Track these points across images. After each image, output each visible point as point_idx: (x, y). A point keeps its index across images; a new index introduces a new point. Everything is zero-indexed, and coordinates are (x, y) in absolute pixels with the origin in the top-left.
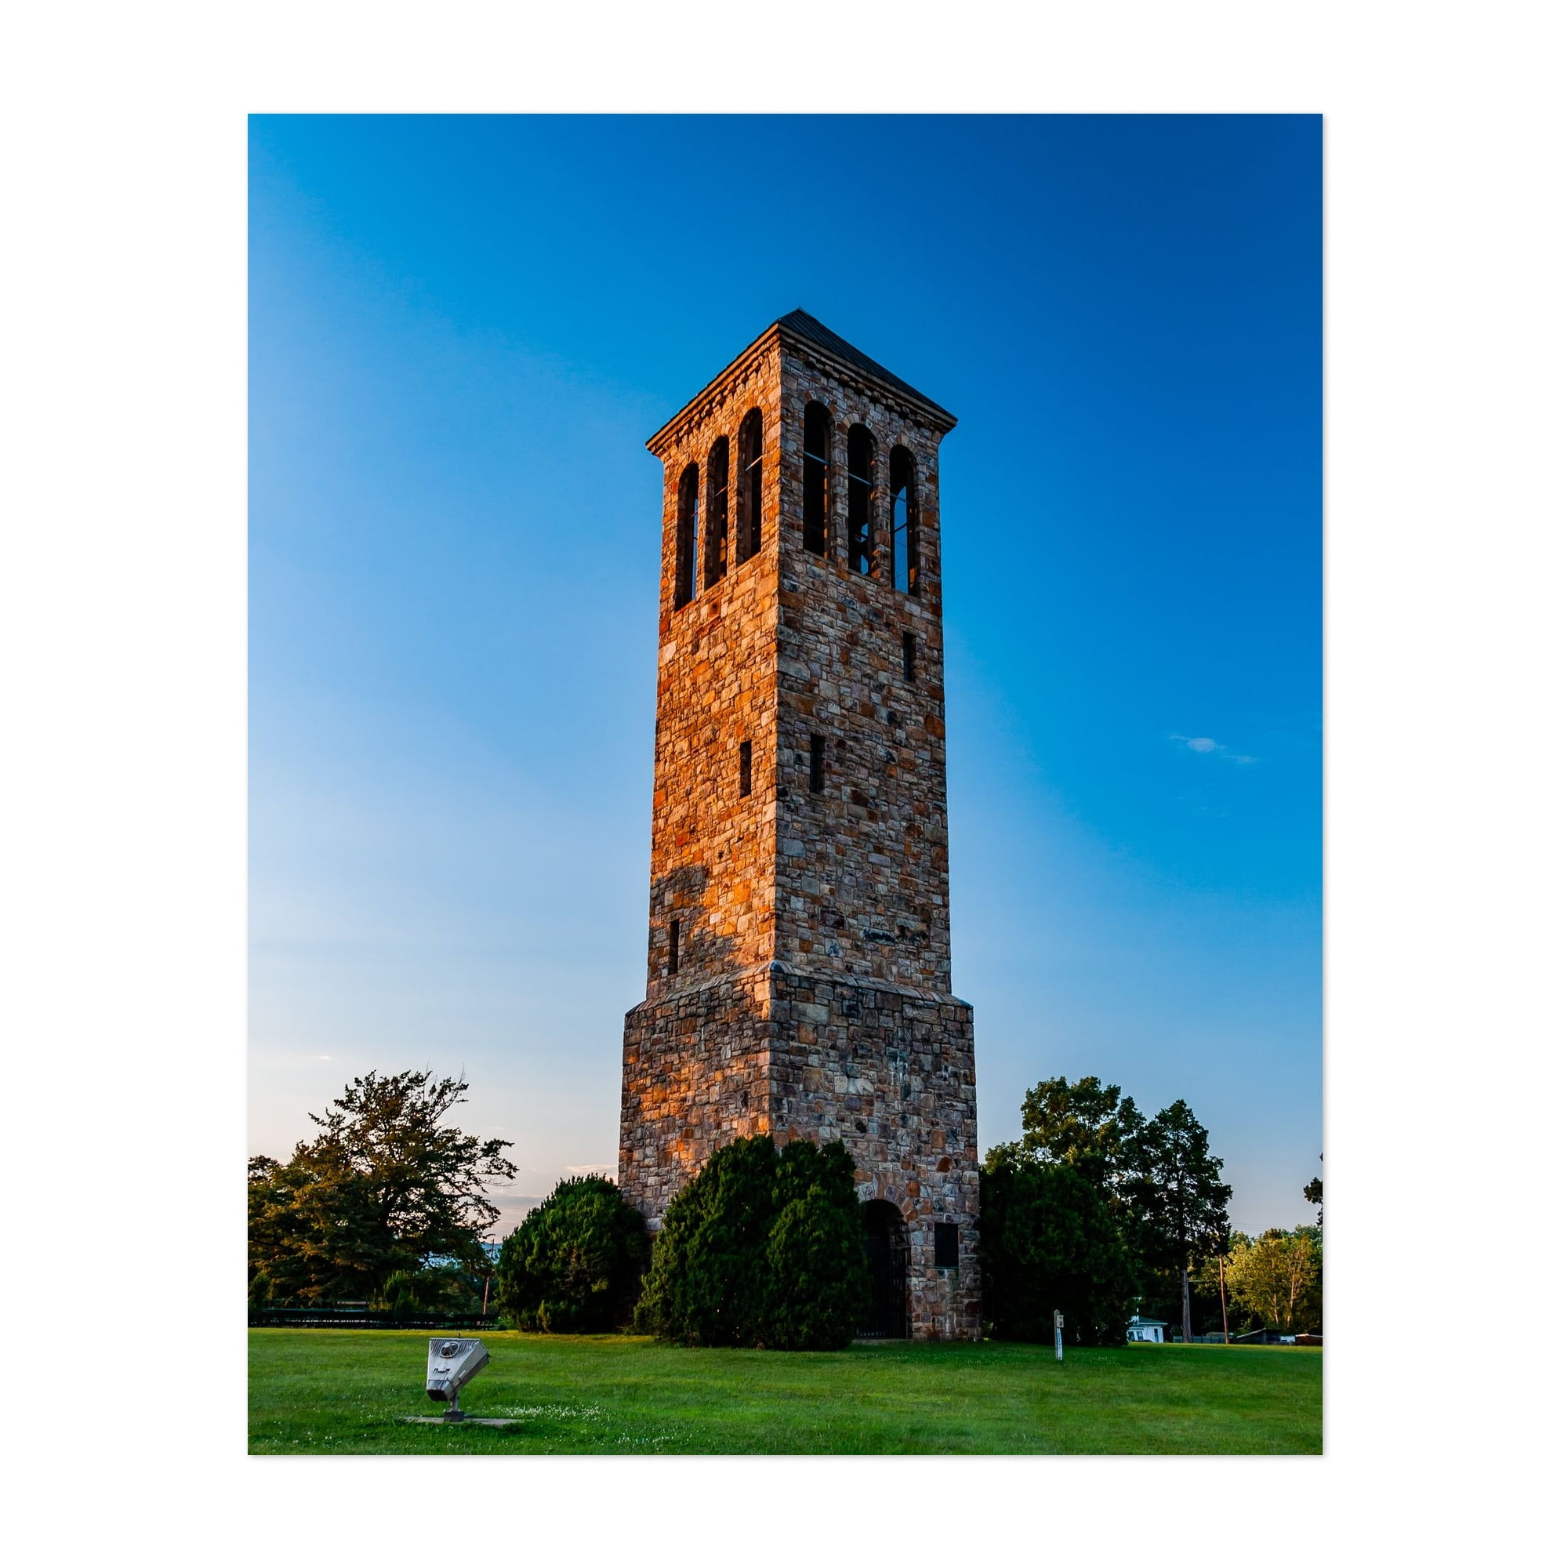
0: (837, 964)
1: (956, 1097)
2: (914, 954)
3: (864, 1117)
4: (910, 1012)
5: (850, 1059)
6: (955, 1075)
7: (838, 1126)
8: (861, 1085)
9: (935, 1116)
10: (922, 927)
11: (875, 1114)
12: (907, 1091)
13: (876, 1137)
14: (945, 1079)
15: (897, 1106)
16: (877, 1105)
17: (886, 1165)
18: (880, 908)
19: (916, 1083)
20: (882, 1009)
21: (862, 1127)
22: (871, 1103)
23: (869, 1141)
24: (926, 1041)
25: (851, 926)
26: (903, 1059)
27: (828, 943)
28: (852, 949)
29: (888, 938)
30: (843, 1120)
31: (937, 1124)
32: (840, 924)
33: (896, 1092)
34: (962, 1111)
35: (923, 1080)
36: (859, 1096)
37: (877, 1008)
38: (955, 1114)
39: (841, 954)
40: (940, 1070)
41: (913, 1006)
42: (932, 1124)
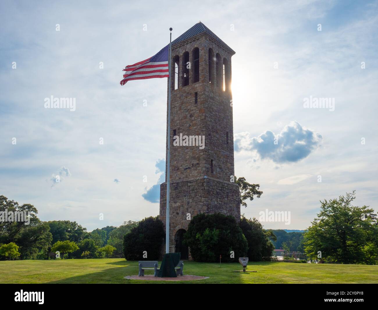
0: (177, 178)
1: (200, 202)
2: (195, 169)
3: (178, 211)
4: (189, 184)
5: (176, 199)
6: (201, 196)
7: (173, 214)
8: (178, 204)
9: (195, 207)
10: (198, 162)
11: (181, 210)
12: (188, 203)
13: (181, 215)
14: (198, 198)
15: (186, 207)
16: (181, 208)
17: (183, 221)
18: (187, 162)
19: (191, 201)
20: (183, 186)
21: (178, 214)
22: (180, 208)
23: (179, 216)
24: (193, 190)
25: (181, 169)
26: (187, 196)
27: (175, 174)
28: (181, 174)
29: (189, 168)
30: (174, 213)
31: (195, 209)
32: (178, 169)
33: (186, 204)
34: (202, 205)
35: (192, 200)
36: (177, 207)
37: (182, 186)
38: (200, 206)
39: (178, 176)
40: (196, 196)
41: (190, 183)
42: (194, 209)
